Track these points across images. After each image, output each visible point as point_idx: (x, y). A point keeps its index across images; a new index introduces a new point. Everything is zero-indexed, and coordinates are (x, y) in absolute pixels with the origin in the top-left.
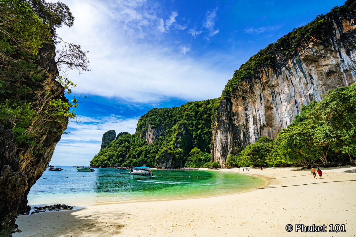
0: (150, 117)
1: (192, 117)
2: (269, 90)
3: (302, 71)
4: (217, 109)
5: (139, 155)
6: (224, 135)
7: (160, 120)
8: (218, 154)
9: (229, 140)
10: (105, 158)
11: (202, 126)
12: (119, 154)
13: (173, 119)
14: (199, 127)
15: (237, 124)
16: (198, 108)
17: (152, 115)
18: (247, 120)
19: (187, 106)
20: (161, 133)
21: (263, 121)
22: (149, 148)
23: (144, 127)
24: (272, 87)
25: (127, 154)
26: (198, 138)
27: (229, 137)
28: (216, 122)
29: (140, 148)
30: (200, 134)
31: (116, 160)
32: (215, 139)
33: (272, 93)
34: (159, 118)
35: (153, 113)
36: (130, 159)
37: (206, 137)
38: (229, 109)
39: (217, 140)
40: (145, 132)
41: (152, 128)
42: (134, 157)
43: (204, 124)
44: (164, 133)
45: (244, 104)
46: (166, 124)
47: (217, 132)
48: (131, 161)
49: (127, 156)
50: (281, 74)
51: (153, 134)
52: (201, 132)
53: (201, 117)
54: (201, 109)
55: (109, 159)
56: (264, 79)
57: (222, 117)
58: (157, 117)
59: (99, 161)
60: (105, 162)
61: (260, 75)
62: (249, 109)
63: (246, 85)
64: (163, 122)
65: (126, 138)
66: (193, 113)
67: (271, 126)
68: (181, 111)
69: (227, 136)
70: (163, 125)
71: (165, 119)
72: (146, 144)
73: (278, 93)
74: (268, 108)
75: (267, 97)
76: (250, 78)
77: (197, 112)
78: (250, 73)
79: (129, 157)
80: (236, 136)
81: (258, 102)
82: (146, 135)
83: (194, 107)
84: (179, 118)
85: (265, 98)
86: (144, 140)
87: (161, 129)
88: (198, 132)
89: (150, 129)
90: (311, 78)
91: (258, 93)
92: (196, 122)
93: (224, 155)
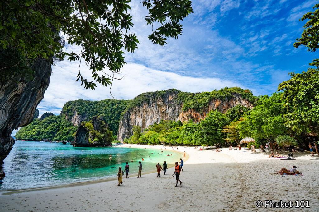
0: (77, 106)
1: (108, 111)
2: (145, 112)
3: (156, 109)
4: (123, 116)
5: (68, 133)
6: (124, 129)
7: (85, 110)
8: (120, 137)
9: (126, 131)
10: (34, 134)
11: (114, 118)
12: (50, 131)
13: (95, 110)
14: (112, 118)
15: (131, 125)
16: (113, 106)
17: (79, 105)
18: (135, 123)
19: (105, 103)
20: (85, 119)
21: (141, 125)
22: (75, 129)
23: (71, 112)
24: (147, 112)
25: (57, 131)
26: (111, 125)
27: (127, 130)
28: (122, 122)
29: (68, 128)
30: (112, 123)
31: (47, 135)
32: (120, 130)
33: (146, 114)
34: (85, 108)
35: (79, 103)
36: (61, 135)
37: (116, 125)
38: (128, 117)
39: (121, 130)
40: (71, 116)
41: (78, 115)
42: (64, 134)
43: (115, 117)
44: (87, 119)
45: (135, 116)
46: (89, 113)
47: (121, 127)
48: (61, 137)
49: (58, 133)
50: (150, 107)
51: (79, 119)
52: (113, 122)
53: (114, 112)
54: (115, 107)
55: (38, 135)
56: (144, 108)
57: (125, 120)
58: (82, 107)
59: (28, 136)
60: (34, 137)
61: (143, 105)
62: (137, 118)
63: (137, 108)
64: (87, 111)
65: (53, 119)
66: (110, 109)
67: (144, 128)
68: (101, 106)
69: (125, 129)
70: (87, 113)
71: (89, 110)
72: (72, 125)
73: (148, 115)
74: (144, 120)
75: (144, 116)
76: (139, 105)
77: (112, 109)
78: (140, 103)
79: (60, 134)
80: (129, 130)
81: (141, 116)
82: (73, 118)
83: (110, 105)
84: (99, 110)
85: (143, 116)
86: (70, 122)
87: (86, 116)
88: (111, 122)
89: (77, 115)
90: (159, 113)
91: (141, 113)
92: (111, 116)
93: (123, 138)
